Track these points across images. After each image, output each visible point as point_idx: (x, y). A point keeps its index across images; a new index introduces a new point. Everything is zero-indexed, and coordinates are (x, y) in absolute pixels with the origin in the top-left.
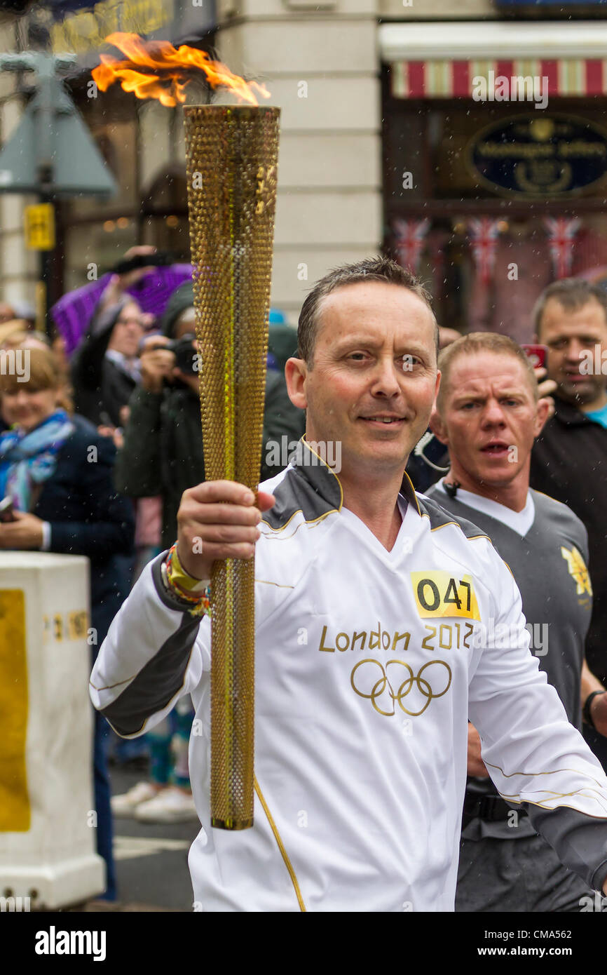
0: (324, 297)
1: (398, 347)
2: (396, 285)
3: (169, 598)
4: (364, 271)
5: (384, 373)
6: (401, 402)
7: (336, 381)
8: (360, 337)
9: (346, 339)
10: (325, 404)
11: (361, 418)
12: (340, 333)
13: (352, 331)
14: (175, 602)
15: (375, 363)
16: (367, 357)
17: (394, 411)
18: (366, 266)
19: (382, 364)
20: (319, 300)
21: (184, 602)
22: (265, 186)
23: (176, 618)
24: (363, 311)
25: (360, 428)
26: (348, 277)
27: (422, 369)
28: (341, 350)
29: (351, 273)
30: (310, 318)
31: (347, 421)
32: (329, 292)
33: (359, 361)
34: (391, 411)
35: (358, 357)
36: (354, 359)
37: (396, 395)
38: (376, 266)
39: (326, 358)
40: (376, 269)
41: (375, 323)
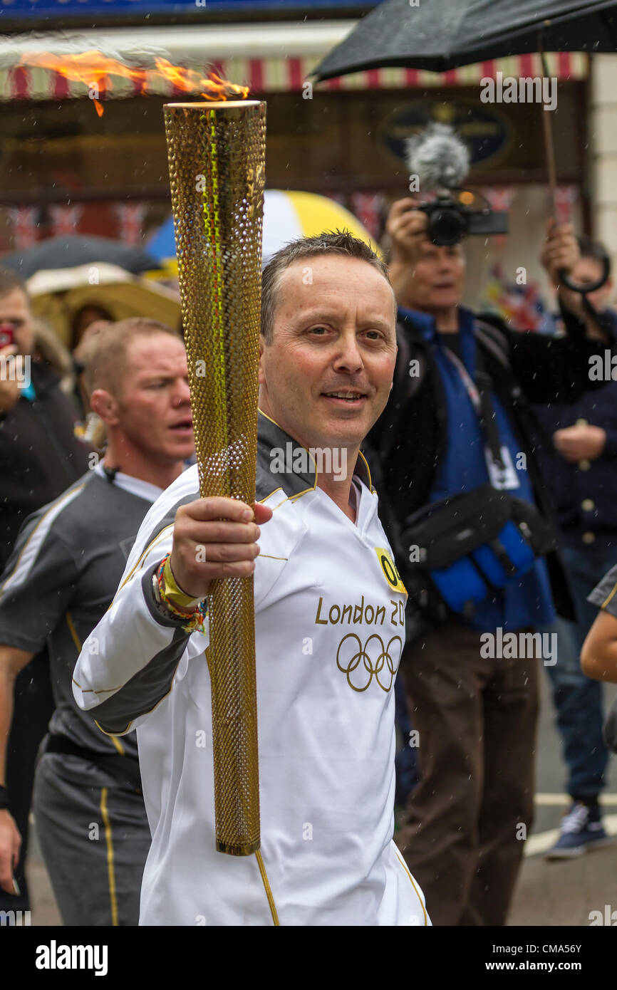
0: (282, 270)
1: (361, 320)
2: (355, 259)
3: (161, 614)
4: (325, 244)
5: (347, 347)
6: (363, 378)
7: (298, 355)
8: (320, 310)
9: (308, 313)
10: (287, 380)
11: (323, 395)
12: (301, 306)
13: (312, 305)
14: (167, 617)
15: (337, 338)
16: (329, 332)
17: (357, 386)
18: (325, 239)
19: (345, 338)
20: (277, 273)
21: (177, 618)
22: (254, 189)
23: (167, 634)
24: (324, 283)
25: (322, 405)
26: (308, 249)
27: (384, 344)
28: (302, 323)
29: (311, 246)
30: (268, 291)
31: (310, 397)
32: (287, 264)
33: (320, 335)
34: (353, 386)
35: (319, 331)
36: (315, 333)
37: (359, 370)
38: (336, 239)
39: (287, 333)
40: (337, 242)
41: (335, 297)
